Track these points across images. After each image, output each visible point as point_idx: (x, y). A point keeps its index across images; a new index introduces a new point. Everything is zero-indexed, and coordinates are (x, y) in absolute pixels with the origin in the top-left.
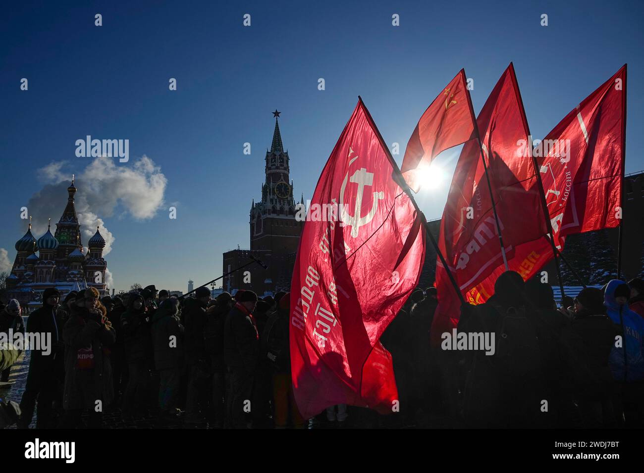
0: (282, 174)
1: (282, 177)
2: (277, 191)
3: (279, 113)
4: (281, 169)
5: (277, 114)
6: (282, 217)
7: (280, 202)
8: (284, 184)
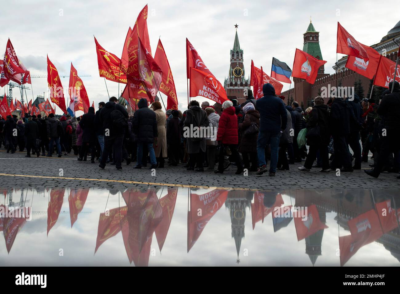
0: (238, 63)
1: (238, 65)
2: (234, 73)
3: (238, 26)
4: (237, 60)
5: (236, 26)
6: (236, 88)
7: (235, 80)
8: (239, 69)
